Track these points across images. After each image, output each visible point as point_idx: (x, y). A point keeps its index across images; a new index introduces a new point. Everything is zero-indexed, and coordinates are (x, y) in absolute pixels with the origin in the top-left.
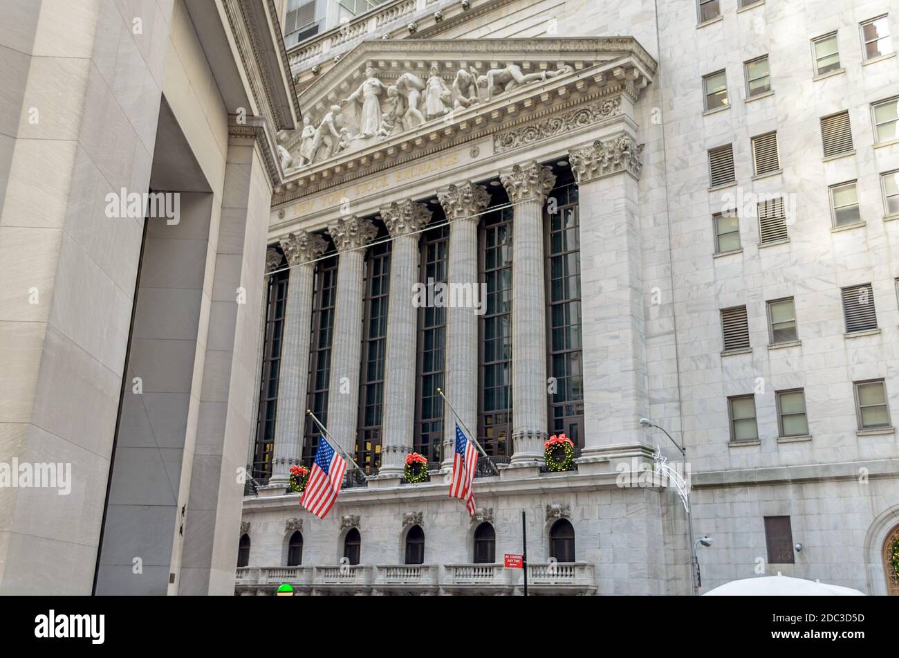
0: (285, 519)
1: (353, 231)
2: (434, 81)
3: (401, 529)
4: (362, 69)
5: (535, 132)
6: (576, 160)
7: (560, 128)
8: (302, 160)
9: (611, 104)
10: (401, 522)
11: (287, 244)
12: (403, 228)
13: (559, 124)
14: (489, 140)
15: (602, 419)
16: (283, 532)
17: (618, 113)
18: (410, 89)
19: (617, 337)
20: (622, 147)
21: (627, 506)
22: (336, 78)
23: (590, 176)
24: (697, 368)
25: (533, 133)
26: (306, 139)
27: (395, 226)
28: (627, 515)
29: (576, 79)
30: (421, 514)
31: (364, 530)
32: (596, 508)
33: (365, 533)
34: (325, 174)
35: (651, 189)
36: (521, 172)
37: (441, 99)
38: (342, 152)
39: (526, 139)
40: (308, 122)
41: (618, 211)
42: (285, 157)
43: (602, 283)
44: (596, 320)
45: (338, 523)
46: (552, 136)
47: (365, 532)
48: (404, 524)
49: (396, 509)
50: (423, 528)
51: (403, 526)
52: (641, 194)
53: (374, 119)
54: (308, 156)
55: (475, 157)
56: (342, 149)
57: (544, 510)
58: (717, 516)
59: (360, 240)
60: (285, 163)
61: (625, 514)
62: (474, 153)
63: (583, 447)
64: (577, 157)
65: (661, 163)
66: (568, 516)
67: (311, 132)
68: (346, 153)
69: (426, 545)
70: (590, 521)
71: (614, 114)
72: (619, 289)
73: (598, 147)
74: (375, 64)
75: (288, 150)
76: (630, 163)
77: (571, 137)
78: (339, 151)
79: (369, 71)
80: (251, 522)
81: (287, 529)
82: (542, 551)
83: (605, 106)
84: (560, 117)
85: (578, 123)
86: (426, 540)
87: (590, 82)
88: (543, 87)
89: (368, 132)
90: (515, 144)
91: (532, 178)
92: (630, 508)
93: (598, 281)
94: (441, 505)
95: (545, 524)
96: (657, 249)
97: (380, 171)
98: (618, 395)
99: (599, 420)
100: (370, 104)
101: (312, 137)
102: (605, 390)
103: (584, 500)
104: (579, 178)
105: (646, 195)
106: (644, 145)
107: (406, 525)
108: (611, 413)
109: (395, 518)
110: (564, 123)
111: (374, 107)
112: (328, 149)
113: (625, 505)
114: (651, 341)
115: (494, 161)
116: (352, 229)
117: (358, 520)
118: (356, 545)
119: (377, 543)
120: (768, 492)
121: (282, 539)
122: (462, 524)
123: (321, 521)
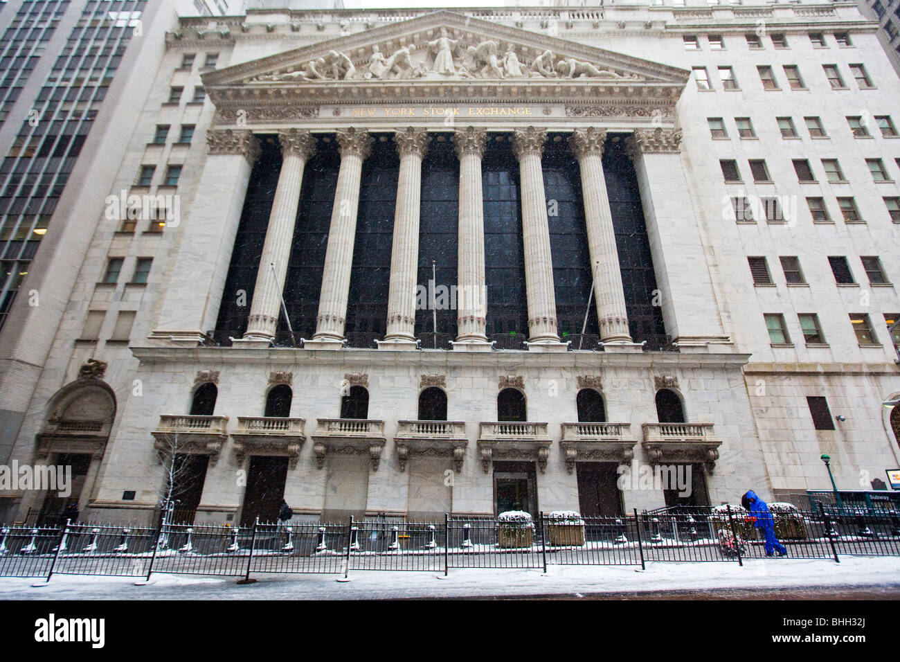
0: (344, 374)
2: (512, 56)
3: (498, 391)
10: (497, 384)
11: (344, 136)
12: (477, 148)
14: (561, 107)
16: (340, 386)
17: (669, 117)
18: (491, 53)
21: (728, 380)
22: (408, 29)
23: (652, 149)
24: (738, 292)
25: (599, 112)
26: (375, 61)
27: (469, 145)
28: (730, 388)
29: (643, 85)
30: (520, 378)
31: (451, 389)
32: (702, 381)
33: (453, 392)
34: (397, 90)
39: (593, 114)
40: (378, 50)
42: (351, 68)
45: (416, 381)
49: (490, 372)
51: (500, 387)
54: (379, 73)
55: (547, 114)
56: (420, 75)
57: (653, 381)
58: (772, 395)
60: (351, 72)
61: (728, 387)
64: (641, 135)
66: (678, 387)
68: (423, 79)
69: (529, 405)
70: (698, 392)
71: (666, 116)
73: (657, 132)
75: (356, 66)
77: (632, 122)
78: (416, 77)
79: (443, 33)
85: (637, 115)
86: (528, 401)
87: (652, 91)
89: (450, 70)
90: (584, 115)
92: (731, 382)
93: (670, 218)
94: (543, 372)
97: (452, 103)
101: (383, 62)
102: (691, 294)
103: (689, 375)
104: (642, 148)
107: (504, 387)
109: (489, 380)
110: (625, 113)
111: (450, 57)
113: (726, 380)
115: (566, 122)
116: (421, 137)
117: (443, 380)
119: (468, 402)
120: (807, 380)
121: (338, 392)
122: (568, 388)
123: (393, 377)
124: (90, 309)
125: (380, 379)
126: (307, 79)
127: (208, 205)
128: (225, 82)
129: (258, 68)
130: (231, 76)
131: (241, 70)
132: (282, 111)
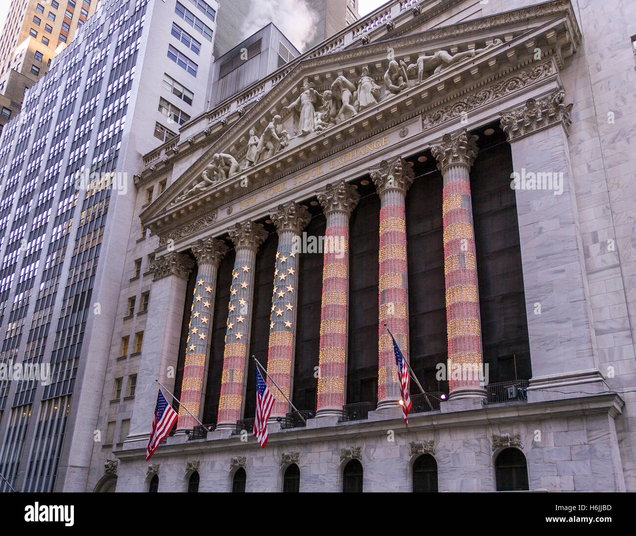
0: (230, 458)
1: (292, 214)
2: (366, 81)
3: (339, 464)
4: (300, 85)
5: (463, 107)
6: (508, 120)
7: (489, 98)
8: (248, 163)
9: (542, 68)
10: (340, 457)
11: (234, 232)
12: (337, 205)
13: (488, 95)
14: (418, 121)
15: (550, 350)
16: (228, 468)
17: (549, 74)
18: (343, 89)
19: (563, 271)
20: (557, 100)
21: (588, 432)
22: (277, 95)
23: (522, 133)
25: (461, 107)
26: (251, 146)
27: (330, 205)
28: (588, 441)
30: (359, 449)
31: (303, 465)
32: (551, 435)
33: (303, 468)
34: (267, 171)
35: (582, 141)
36: (451, 141)
37: (372, 92)
38: (282, 150)
39: (454, 113)
40: (253, 134)
41: (556, 158)
42: (233, 163)
43: (542, 224)
44: (537, 258)
45: (279, 459)
46: (480, 106)
47: (304, 466)
48: (342, 458)
49: (334, 446)
50: (361, 462)
51: (341, 461)
52: (572, 147)
53: (310, 121)
54: (253, 159)
55: (404, 137)
57: (490, 440)
59: (296, 222)
60: (234, 167)
61: (586, 441)
62: (403, 134)
63: (531, 377)
64: (508, 118)
65: (592, 117)
66: (519, 445)
67: (255, 141)
69: (364, 477)
70: (545, 450)
71: (546, 75)
72: (562, 227)
73: (530, 105)
74: (311, 79)
76: (564, 116)
77: (500, 103)
78: (280, 150)
79: (306, 85)
80: (200, 461)
81: (232, 466)
82: (490, 480)
83: (536, 70)
84: (488, 89)
85: (507, 90)
86: (364, 473)
87: (521, 48)
88: (473, 62)
89: (306, 130)
90: (444, 119)
91: (462, 144)
92: (591, 434)
93: (537, 223)
94: (379, 441)
95: (492, 453)
96: (593, 194)
97: (315, 162)
98: (569, 325)
99: (547, 350)
100: (307, 109)
101: (256, 144)
102: (553, 322)
103: (535, 429)
104: (511, 136)
105: (577, 148)
106: (572, 105)
107: (344, 459)
108: (561, 342)
109: (333, 453)
110: (492, 94)
111: (311, 111)
112: (270, 152)
113: (585, 431)
114: (592, 276)
115: (423, 137)
116: (290, 212)
117: (298, 457)
118: (294, 479)
119: (317, 476)
121: (227, 475)
122: (401, 456)
123: (262, 458)
124: (109, 421)
125: (254, 459)
126: (205, 189)
127: (153, 326)
128: (154, 216)
129: (174, 192)
130: (158, 208)
131: (163, 200)
132: (195, 224)
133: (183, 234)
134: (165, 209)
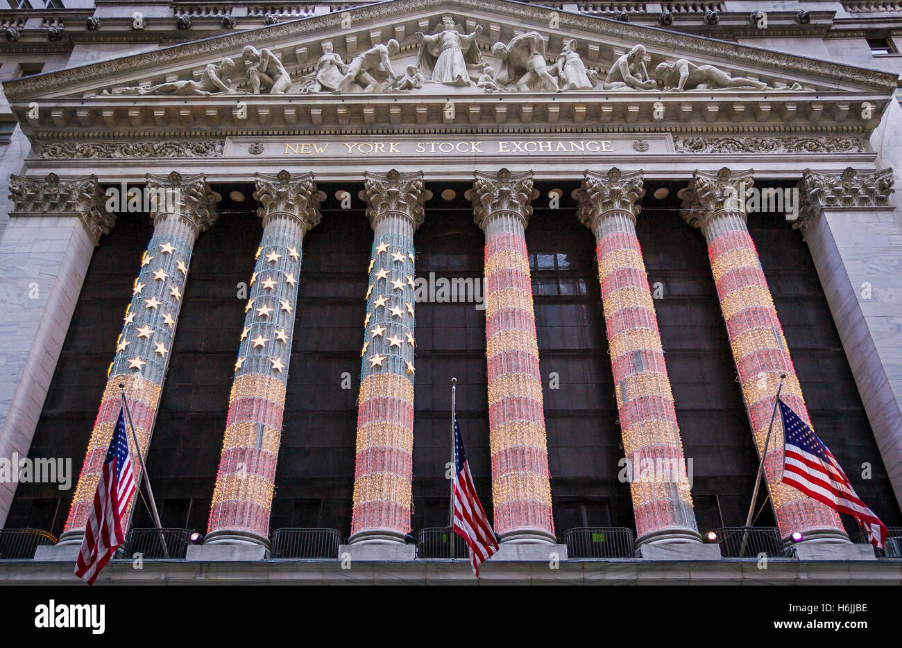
2: (575, 55)
5: (737, 146)
6: (818, 183)
8: (318, 86)
11: (268, 185)
14: (663, 139)
17: (864, 151)
18: (536, 52)
20: (885, 182)
25: (734, 146)
26: (332, 63)
29: (813, 99)
34: (368, 111)
38: (407, 91)
40: (331, 49)
42: (283, 77)
55: (641, 151)
56: (409, 87)
60: (284, 82)
71: (859, 151)
73: (849, 176)
78: (402, 89)
79: (451, 23)
87: (830, 108)
97: (466, 133)
101: (339, 67)
112: (371, 87)
115: (676, 162)
116: (413, 188)
126: (203, 92)
129: (114, 75)
130: (61, 86)
131: (80, 77)
132: (156, 147)
133: (117, 154)
134: (82, 94)
